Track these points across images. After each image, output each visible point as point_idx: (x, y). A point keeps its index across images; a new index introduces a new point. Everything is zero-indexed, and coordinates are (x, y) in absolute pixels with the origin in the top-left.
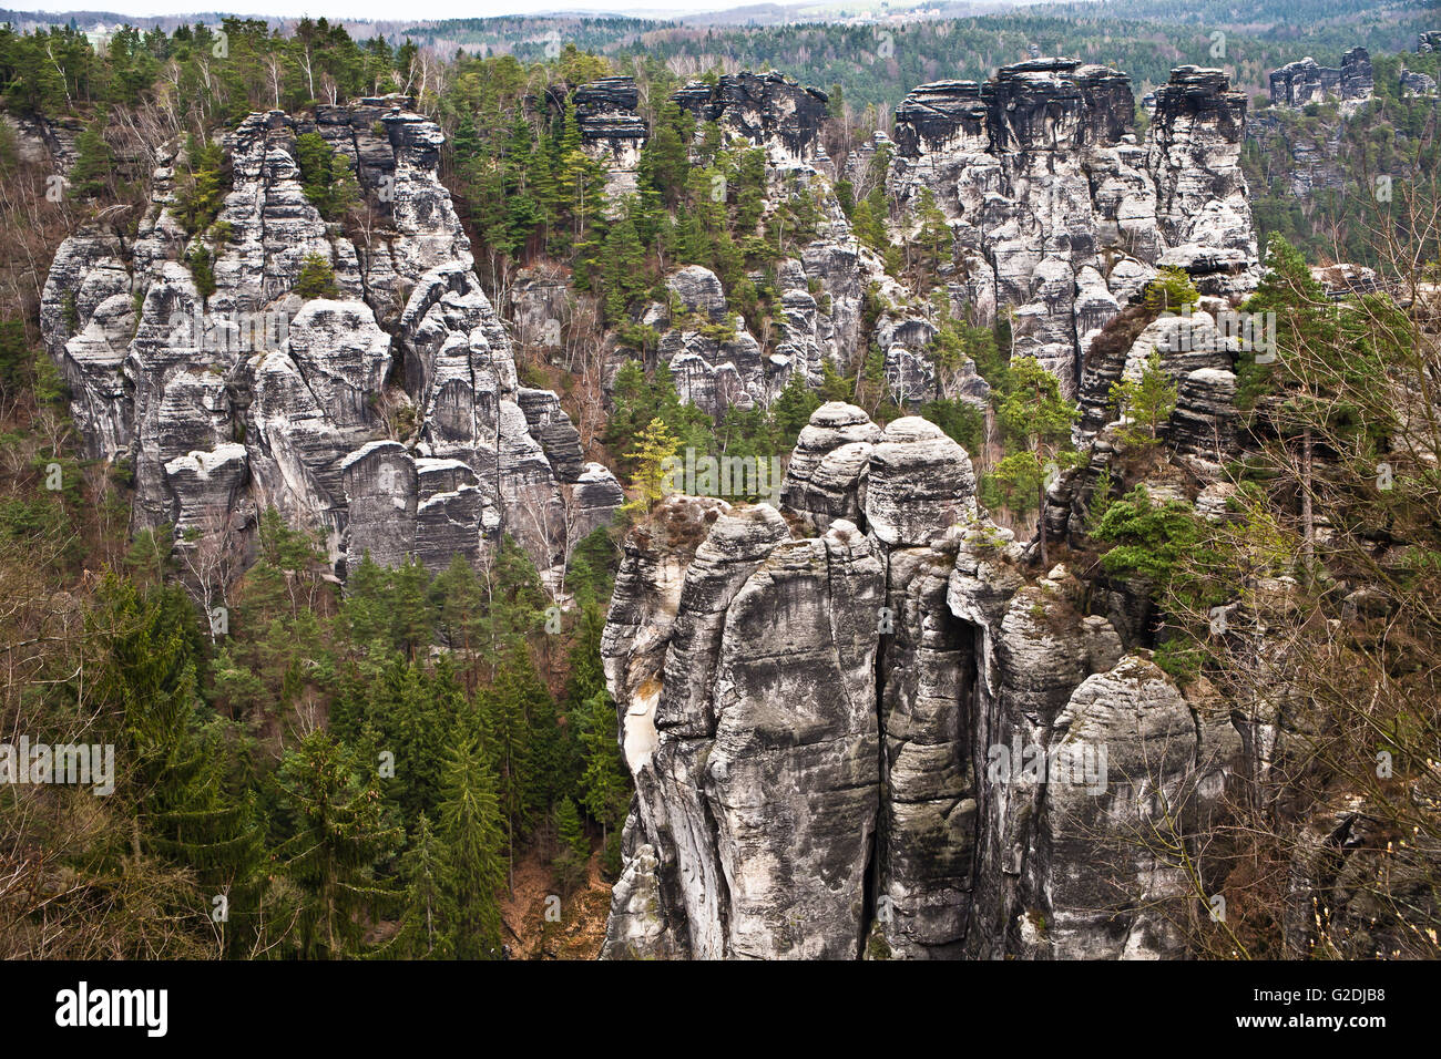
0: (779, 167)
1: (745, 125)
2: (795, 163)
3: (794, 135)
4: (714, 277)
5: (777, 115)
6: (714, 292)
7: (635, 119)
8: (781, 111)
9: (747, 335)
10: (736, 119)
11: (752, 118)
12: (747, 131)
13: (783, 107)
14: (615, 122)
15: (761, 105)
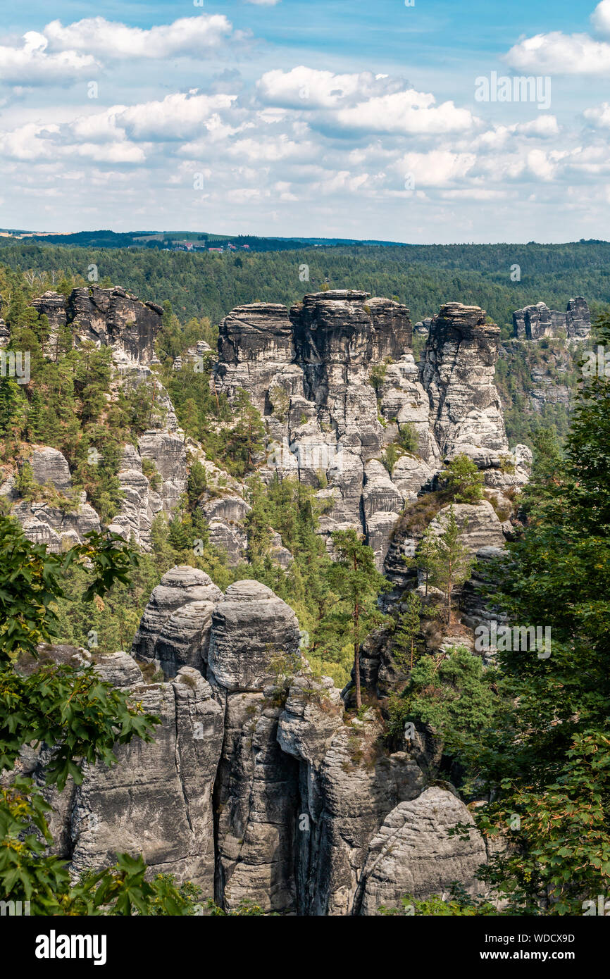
0: (120, 366)
1: (92, 331)
2: (133, 364)
3: (133, 341)
4: (62, 456)
5: (120, 323)
6: (62, 469)
8: (123, 320)
9: (88, 507)
10: (87, 325)
11: (99, 324)
12: (95, 334)
13: (125, 317)
15: (108, 313)
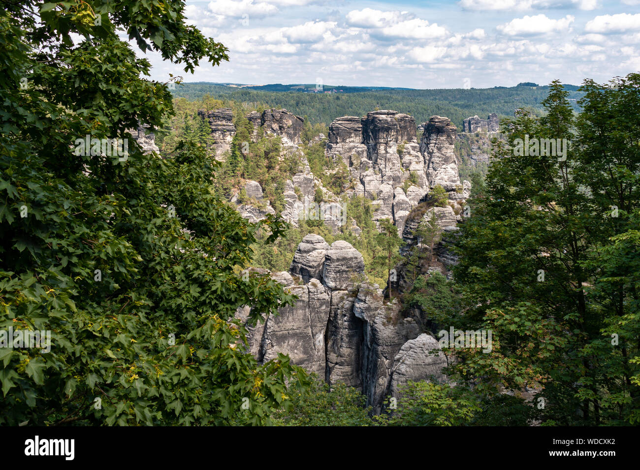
0: (285, 145)
2: (290, 144)
3: (291, 134)
4: (259, 185)
6: (258, 191)
7: (231, 124)
8: (286, 124)
9: (270, 207)
10: (270, 126)
11: (275, 126)
12: (273, 130)
14: (224, 125)
15: (280, 121)
